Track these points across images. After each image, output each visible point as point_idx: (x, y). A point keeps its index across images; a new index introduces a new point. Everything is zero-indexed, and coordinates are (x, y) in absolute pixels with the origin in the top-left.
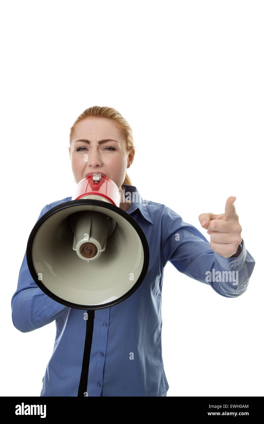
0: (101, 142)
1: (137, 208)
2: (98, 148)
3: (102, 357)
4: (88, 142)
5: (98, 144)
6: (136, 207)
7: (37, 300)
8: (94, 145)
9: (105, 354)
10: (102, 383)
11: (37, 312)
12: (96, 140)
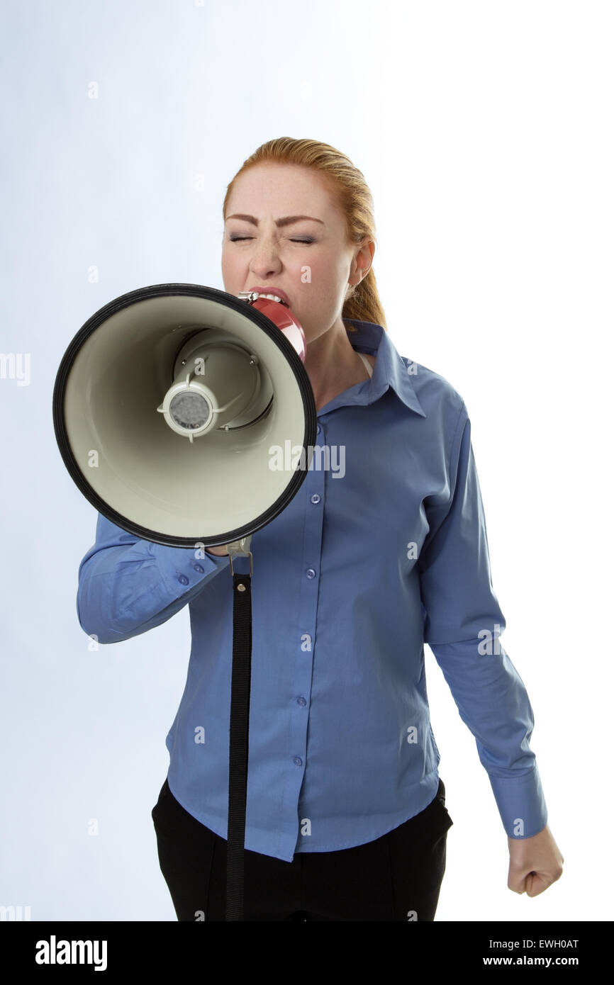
0: (283, 223)
1: (387, 388)
2: (275, 236)
3: (301, 707)
4: (254, 221)
5: (275, 226)
6: (386, 385)
7: (127, 573)
8: (267, 228)
9: (307, 699)
10: (303, 758)
11: (126, 599)
12: (272, 217)
